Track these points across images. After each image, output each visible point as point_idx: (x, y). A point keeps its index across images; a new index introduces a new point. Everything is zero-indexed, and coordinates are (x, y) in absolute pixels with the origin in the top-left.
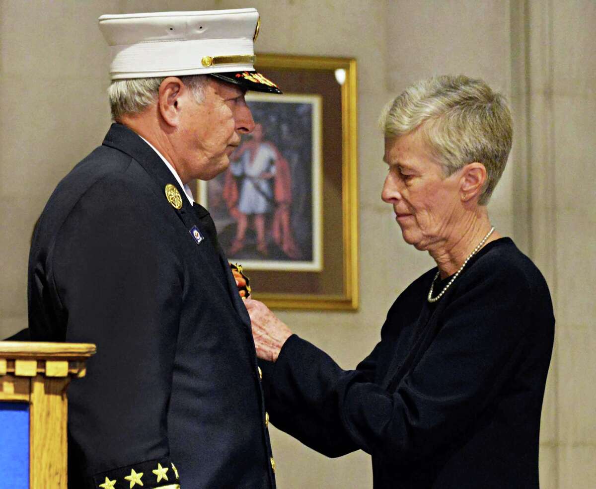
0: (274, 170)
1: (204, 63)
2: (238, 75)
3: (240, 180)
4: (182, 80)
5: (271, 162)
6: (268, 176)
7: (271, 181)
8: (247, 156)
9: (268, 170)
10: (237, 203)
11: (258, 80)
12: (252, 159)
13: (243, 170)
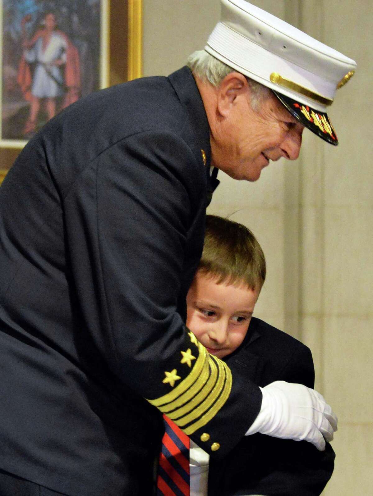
0: (64, 57)
1: (271, 77)
2: (297, 106)
3: (33, 66)
4: (248, 81)
5: (63, 50)
6: (60, 63)
7: (62, 68)
8: (40, 44)
9: (59, 58)
10: (30, 88)
11: (313, 119)
12: (44, 47)
13: (36, 56)
